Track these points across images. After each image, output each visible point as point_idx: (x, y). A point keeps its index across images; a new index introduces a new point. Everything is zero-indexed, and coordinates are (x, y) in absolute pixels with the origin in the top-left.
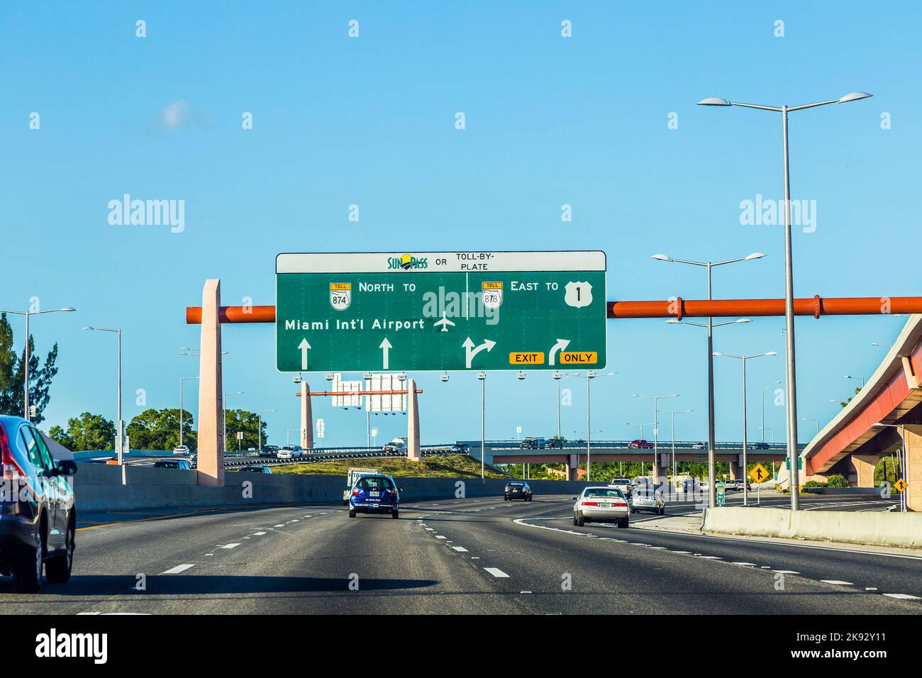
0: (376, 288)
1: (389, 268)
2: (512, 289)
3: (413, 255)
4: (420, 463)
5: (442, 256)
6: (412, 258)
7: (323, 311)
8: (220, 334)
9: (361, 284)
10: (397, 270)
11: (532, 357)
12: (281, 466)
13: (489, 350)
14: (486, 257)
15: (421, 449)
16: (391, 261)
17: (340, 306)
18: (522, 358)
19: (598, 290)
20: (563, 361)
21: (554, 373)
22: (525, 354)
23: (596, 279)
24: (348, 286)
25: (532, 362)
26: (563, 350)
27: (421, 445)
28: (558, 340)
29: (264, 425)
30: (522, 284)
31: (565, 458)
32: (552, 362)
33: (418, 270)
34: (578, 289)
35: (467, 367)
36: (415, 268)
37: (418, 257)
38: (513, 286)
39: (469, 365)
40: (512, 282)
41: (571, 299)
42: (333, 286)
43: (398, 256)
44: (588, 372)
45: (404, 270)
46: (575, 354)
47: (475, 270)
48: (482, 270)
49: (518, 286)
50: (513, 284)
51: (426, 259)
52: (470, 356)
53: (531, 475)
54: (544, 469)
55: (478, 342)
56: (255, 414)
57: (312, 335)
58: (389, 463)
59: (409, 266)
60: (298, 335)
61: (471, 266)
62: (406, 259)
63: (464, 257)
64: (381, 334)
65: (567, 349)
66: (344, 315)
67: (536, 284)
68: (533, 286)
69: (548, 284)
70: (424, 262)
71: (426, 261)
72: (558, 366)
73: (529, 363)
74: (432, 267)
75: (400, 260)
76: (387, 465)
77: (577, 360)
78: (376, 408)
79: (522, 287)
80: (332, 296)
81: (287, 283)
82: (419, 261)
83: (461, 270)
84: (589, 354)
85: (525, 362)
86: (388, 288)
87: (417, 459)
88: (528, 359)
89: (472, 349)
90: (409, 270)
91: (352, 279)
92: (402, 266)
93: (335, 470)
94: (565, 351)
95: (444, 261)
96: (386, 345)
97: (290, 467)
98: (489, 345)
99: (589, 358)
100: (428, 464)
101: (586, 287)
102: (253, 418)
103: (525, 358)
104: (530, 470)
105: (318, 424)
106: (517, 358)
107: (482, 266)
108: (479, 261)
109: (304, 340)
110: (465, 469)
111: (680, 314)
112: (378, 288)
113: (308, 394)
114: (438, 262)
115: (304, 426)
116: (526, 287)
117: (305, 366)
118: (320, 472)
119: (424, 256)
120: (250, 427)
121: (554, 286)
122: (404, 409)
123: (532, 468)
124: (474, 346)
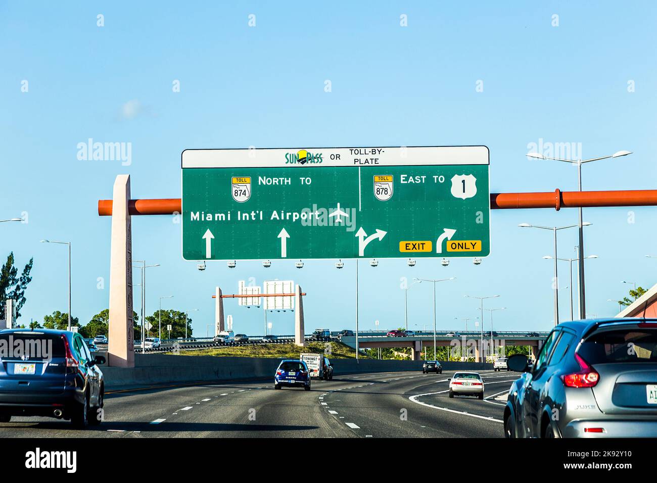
0: (274, 181)
1: (286, 163)
2: (402, 182)
3: (309, 151)
4: (304, 347)
5: (335, 152)
6: (308, 153)
7: (226, 202)
8: (130, 225)
9: (260, 178)
10: (293, 165)
11: (421, 246)
12: (200, 350)
13: (380, 240)
14: (377, 151)
15: (305, 337)
16: (288, 156)
17: (241, 199)
18: (411, 247)
19: (482, 183)
20: (449, 249)
21: (441, 260)
22: (414, 242)
23: (481, 172)
24: (248, 180)
25: (421, 250)
26: (449, 239)
27: (305, 334)
28: (445, 230)
29: (190, 320)
30: (411, 177)
31: (411, 344)
32: (439, 250)
33: (313, 165)
34: (463, 181)
35: (360, 255)
36: (311, 162)
37: (314, 152)
38: (402, 179)
39: (361, 253)
40: (402, 176)
41: (456, 191)
42: (234, 180)
43: (295, 152)
44: (473, 259)
45: (300, 165)
46: (461, 242)
47: (367, 164)
48: (374, 164)
49: (407, 179)
50: (403, 177)
51: (321, 154)
52: (362, 245)
53: (382, 356)
54: (392, 352)
55: (370, 232)
56: (183, 313)
57: (215, 226)
58: (281, 348)
59: (305, 161)
60: (202, 226)
61: (363, 161)
62: (303, 154)
63: (356, 152)
64: (279, 224)
65: (453, 238)
66: (244, 207)
67: (423, 177)
68: (421, 179)
69: (435, 177)
70: (319, 158)
71: (321, 156)
72: (445, 253)
73: (418, 251)
74: (327, 162)
75: (296, 155)
76: (280, 349)
77: (462, 248)
78: (271, 307)
79: (411, 179)
80: (234, 189)
81: (192, 177)
82: (315, 156)
83: (354, 165)
84: (473, 242)
85: (414, 250)
86: (286, 181)
87: (302, 345)
88: (417, 248)
89: (365, 238)
90: (305, 165)
91: (252, 173)
92: (299, 161)
93: (241, 353)
94: (450, 240)
95: (338, 156)
96: (284, 235)
97: (207, 351)
98: (380, 234)
99: (473, 246)
100: (310, 348)
101: (471, 180)
102: (182, 316)
103: (414, 246)
104: (382, 353)
105: (228, 319)
106: (406, 246)
107: (374, 161)
108: (370, 156)
109: (208, 230)
110: (338, 352)
111: (558, 204)
112: (277, 182)
113: (221, 297)
114: (333, 157)
115: (218, 320)
116: (415, 180)
117: (208, 255)
118: (229, 354)
119: (319, 151)
120: (180, 322)
121: (441, 179)
122: (293, 307)
123: (383, 351)
124: (366, 236)
